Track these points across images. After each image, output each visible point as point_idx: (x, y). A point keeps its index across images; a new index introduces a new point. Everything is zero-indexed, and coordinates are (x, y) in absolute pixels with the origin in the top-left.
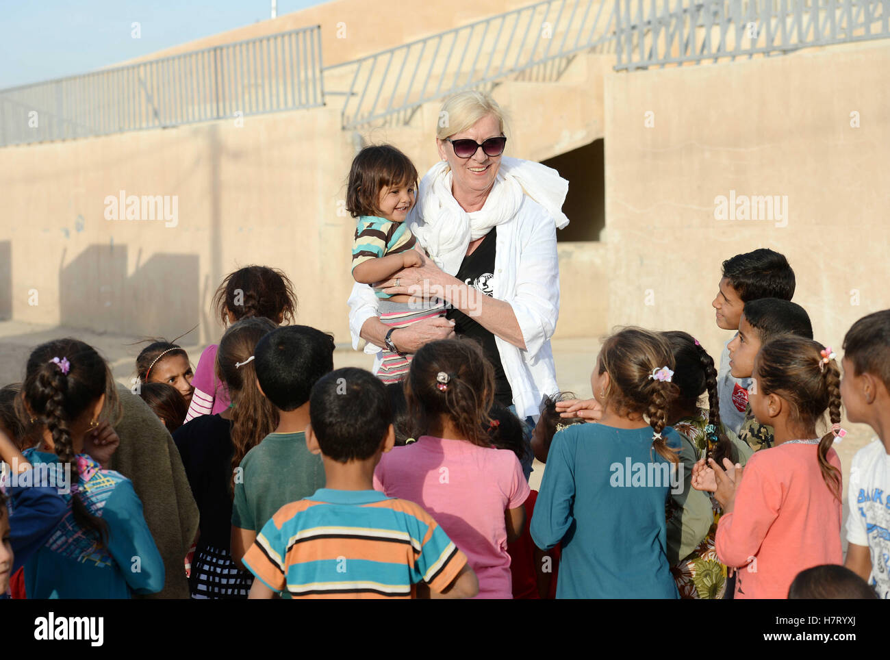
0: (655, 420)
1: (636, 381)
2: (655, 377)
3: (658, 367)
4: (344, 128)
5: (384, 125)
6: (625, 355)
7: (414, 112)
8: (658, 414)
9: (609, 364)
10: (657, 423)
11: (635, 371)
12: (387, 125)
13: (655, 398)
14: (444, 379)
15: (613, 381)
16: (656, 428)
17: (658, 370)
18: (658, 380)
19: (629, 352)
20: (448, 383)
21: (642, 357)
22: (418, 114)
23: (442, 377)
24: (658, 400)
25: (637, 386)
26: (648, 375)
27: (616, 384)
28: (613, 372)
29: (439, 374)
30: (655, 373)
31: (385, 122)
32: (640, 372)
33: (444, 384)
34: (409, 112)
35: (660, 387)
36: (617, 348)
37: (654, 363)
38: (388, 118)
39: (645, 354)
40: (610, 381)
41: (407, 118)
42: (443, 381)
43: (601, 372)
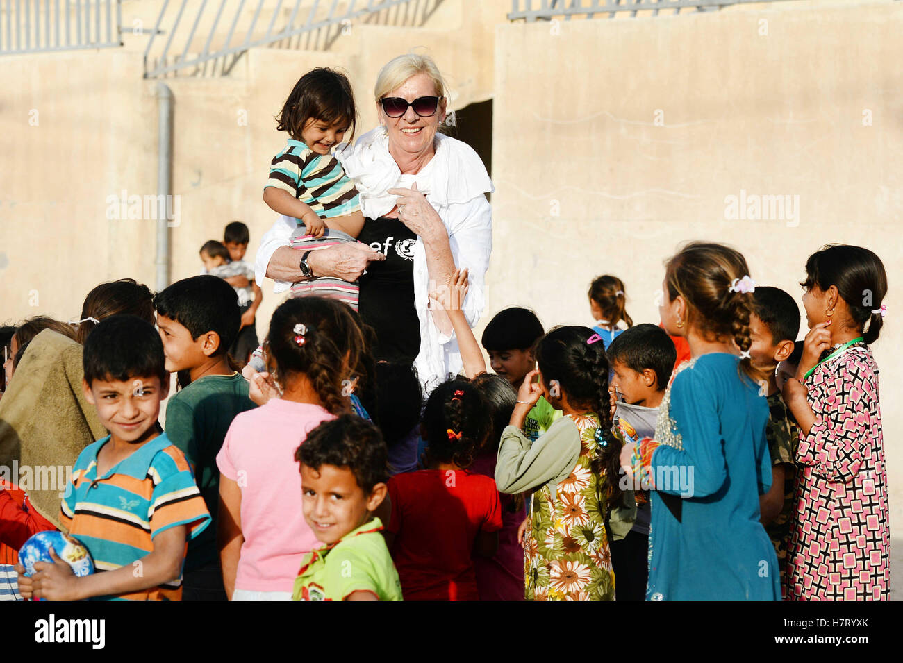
0: (741, 337)
1: (716, 298)
2: (737, 290)
3: (737, 277)
4: (145, 76)
5: (194, 74)
6: (698, 272)
7: (236, 59)
8: (743, 331)
9: (681, 286)
10: (743, 340)
11: (712, 288)
12: (200, 75)
13: (739, 313)
14: (301, 330)
15: (690, 303)
16: (743, 345)
17: (737, 282)
18: (740, 292)
19: (702, 268)
20: (306, 336)
21: (716, 270)
22: (242, 61)
23: (300, 328)
24: (742, 315)
25: (718, 303)
26: (728, 288)
27: (693, 307)
28: (686, 294)
29: (297, 326)
30: (736, 285)
31: (197, 70)
32: (716, 287)
33: (302, 336)
34: (230, 59)
35: (742, 300)
36: (686, 267)
37: (731, 274)
38: (201, 65)
39: (719, 266)
40: (687, 305)
41: (227, 67)
42: (300, 333)
43: (673, 296)
